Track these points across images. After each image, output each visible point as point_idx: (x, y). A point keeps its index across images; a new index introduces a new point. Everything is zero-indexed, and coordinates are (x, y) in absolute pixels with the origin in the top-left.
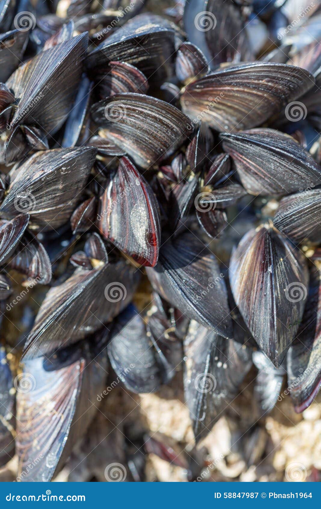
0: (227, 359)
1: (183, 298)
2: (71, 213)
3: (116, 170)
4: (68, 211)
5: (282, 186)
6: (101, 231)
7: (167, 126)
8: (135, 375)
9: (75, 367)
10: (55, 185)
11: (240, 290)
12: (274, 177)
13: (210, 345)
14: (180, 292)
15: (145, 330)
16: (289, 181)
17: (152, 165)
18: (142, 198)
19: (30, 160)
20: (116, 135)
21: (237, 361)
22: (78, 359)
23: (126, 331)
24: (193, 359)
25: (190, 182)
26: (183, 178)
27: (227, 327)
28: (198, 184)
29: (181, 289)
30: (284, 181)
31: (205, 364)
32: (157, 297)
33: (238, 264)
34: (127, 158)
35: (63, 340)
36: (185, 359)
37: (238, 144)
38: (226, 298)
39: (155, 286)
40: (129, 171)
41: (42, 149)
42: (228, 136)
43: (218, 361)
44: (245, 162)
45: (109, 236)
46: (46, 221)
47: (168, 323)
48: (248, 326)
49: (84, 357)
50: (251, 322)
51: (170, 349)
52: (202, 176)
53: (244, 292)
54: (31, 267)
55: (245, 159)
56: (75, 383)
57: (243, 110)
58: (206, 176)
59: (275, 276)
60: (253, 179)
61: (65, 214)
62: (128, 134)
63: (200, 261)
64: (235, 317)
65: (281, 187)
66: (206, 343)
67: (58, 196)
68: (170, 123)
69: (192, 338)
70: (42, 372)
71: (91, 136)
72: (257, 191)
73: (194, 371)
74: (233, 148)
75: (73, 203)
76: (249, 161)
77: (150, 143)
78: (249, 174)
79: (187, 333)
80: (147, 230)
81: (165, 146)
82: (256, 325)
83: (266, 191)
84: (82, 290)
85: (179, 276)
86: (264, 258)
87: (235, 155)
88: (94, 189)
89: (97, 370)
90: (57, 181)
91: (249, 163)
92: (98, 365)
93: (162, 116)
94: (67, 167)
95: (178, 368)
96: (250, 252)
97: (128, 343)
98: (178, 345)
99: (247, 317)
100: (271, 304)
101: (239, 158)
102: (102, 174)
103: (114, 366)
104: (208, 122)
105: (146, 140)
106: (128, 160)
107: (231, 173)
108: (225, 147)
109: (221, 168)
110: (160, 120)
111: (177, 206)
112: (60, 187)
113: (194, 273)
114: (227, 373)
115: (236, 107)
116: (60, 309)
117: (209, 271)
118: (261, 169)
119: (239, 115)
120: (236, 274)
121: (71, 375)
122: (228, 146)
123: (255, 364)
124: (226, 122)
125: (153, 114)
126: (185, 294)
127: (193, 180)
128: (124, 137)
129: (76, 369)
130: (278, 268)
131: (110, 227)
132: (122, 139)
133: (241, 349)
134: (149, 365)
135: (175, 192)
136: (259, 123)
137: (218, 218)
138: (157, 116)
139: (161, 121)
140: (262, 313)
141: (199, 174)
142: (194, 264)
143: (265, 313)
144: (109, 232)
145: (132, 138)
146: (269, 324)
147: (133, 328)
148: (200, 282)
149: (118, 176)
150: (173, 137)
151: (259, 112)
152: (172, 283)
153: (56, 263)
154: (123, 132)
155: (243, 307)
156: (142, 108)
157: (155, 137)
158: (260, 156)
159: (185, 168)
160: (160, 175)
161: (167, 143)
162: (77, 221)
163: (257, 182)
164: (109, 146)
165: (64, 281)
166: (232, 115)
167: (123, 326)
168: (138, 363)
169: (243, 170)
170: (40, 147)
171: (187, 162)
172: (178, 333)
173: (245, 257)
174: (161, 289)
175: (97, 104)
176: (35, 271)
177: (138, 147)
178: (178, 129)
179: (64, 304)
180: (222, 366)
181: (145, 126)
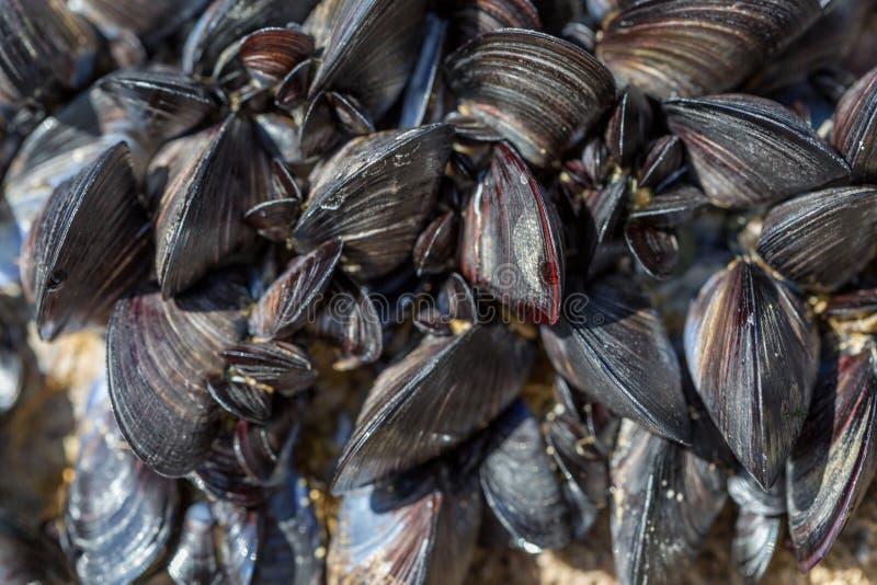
0: (683, 485)
1: (605, 376)
2: (414, 242)
3: (488, 168)
4: (408, 237)
5: (768, 184)
6: (465, 269)
7: (572, 84)
8: (527, 517)
9: (425, 504)
10: (386, 186)
11: (703, 363)
12: (756, 169)
13: (653, 460)
14: (598, 364)
15: (543, 444)
16: (780, 174)
17: (549, 158)
18: (531, 204)
19: (344, 150)
20: (488, 107)
21: (700, 491)
22: (430, 491)
23: (511, 445)
24: (625, 488)
25: (614, 185)
26: (602, 176)
27: (680, 423)
28: (627, 186)
29: (601, 359)
30: (772, 174)
31: (645, 492)
32: (562, 385)
33: (698, 321)
34: (505, 143)
35: (402, 455)
36: (612, 490)
37: (694, 115)
38: (679, 377)
39: (558, 366)
40: (509, 163)
41: (363, 132)
42: (676, 103)
43: (668, 487)
44: (705, 146)
45: (478, 276)
46: (372, 253)
47: (582, 429)
48: (717, 424)
49: (441, 488)
50: (722, 414)
51: (584, 471)
52: (634, 174)
53: (709, 365)
54: (348, 333)
55: (707, 140)
56: (425, 530)
57: (701, 61)
58: (640, 173)
59: (759, 330)
60: (720, 175)
61: (405, 242)
62: (508, 103)
63: (633, 317)
64: (695, 416)
65: (767, 187)
66: (647, 458)
67: (391, 207)
68: (576, 79)
69: (624, 453)
70: (369, 515)
71: (446, 112)
72: (728, 198)
73: (628, 507)
74: (685, 124)
75: (417, 223)
76: (712, 143)
77: (545, 117)
78: (713, 167)
79: (614, 446)
80: (540, 258)
81: (569, 121)
82: (729, 417)
83: (743, 196)
84: (433, 366)
85: (598, 339)
86: (741, 304)
87: (690, 136)
88: (452, 200)
89: (463, 513)
90: (387, 179)
91: (712, 147)
92: (464, 504)
93: (563, 66)
94: (404, 154)
95: (602, 505)
96: (717, 300)
97: (514, 465)
98: (601, 468)
99: (713, 407)
100: (752, 375)
101: (696, 141)
102: (465, 172)
103: (492, 502)
104: (643, 86)
105: (537, 111)
106: (509, 146)
107: (684, 169)
108: (672, 124)
109: (664, 158)
110: (560, 74)
111: (592, 224)
112: (394, 190)
113: (624, 335)
114: (684, 510)
115: (689, 55)
116: (396, 397)
117: (649, 333)
118: (732, 155)
119: (695, 71)
120: (695, 338)
121: (418, 517)
122: (676, 122)
123: (733, 496)
124: (674, 84)
125: (548, 64)
126: (608, 367)
127: (619, 180)
128: (501, 110)
129: (426, 508)
130: (764, 318)
131: (479, 260)
132: (498, 113)
133: (707, 469)
134: (552, 500)
135: (589, 203)
136: (728, 85)
137: (663, 245)
138: (555, 67)
139: (561, 77)
140: (739, 395)
141: (628, 171)
142: (623, 322)
143: (744, 392)
144: (478, 270)
145: (514, 109)
146: (750, 412)
147: (523, 439)
148: (634, 348)
149: (492, 174)
150: (583, 104)
151: (728, 63)
152: (585, 350)
153: (391, 330)
154: (498, 100)
155: (707, 390)
156: (530, 54)
157: (552, 106)
158: (731, 132)
159: (605, 163)
160: (565, 177)
161: (572, 116)
162: (424, 251)
163: (726, 182)
164: (476, 125)
165: (404, 357)
166: (682, 72)
167: (506, 437)
168: (532, 497)
169: (704, 162)
170: (360, 129)
171: (607, 149)
172: (599, 446)
173: (709, 307)
174: (569, 367)
175: (454, 54)
176: (355, 337)
177: (524, 126)
178: (590, 91)
179: (404, 390)
180: (675, 496)
181: (535, 86)
